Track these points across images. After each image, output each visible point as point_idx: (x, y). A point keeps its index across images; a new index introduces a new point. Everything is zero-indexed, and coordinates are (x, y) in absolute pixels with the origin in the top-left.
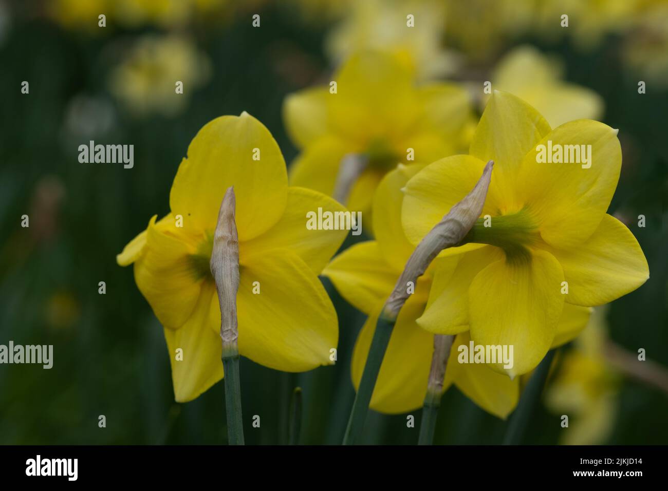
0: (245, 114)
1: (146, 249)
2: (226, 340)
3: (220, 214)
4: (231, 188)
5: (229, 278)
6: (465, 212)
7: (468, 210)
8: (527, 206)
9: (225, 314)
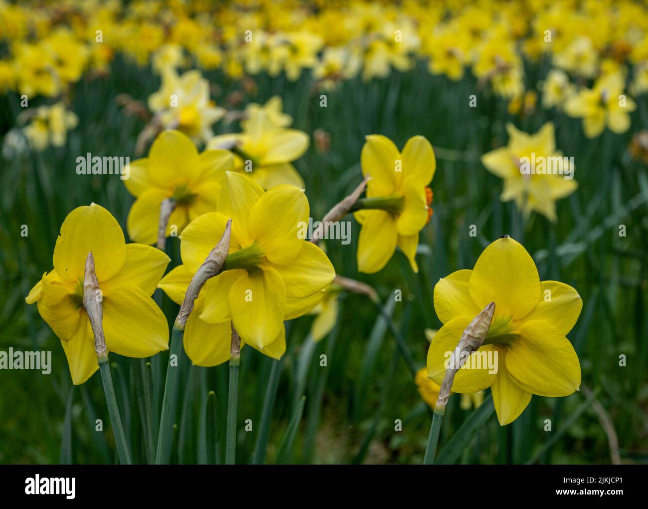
0: (93, 204)
1: (42, 293)
2: (99, 351)
3: (85, 270)
4: (90, 253)
5: (96, 313)
6: (218, 254)
7: (220, 253)
8: (256, 241)
9: (97, 336)
